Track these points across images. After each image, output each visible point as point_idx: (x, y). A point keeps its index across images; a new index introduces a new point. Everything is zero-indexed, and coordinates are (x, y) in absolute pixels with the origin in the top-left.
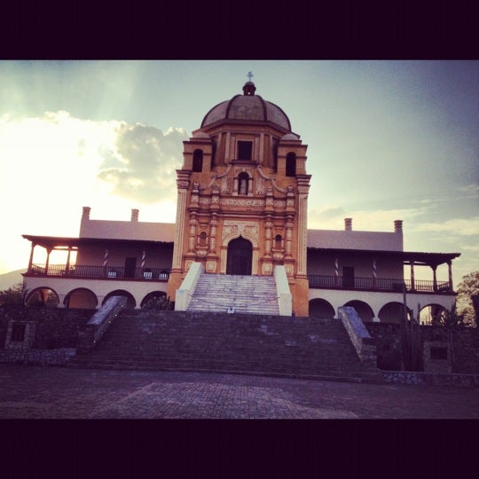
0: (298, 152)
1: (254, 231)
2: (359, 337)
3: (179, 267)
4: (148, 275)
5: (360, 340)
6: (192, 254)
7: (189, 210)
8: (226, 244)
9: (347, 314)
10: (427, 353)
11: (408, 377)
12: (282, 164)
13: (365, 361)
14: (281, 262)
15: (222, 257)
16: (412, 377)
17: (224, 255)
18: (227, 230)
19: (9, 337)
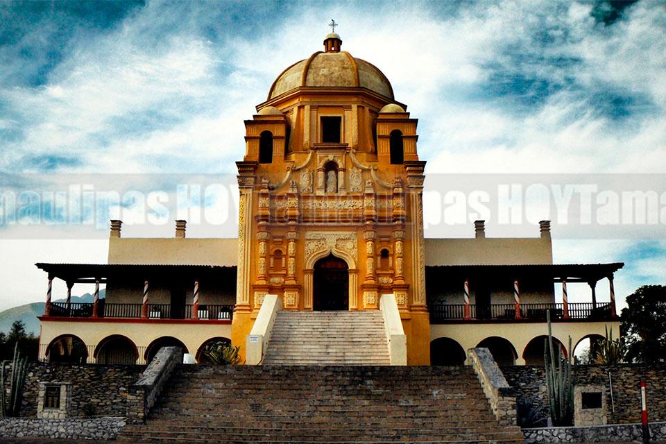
0: (406, 131)
1: (349, 245)
2: (494, 387)
3: (247, 303)
4: (204, 314)
5: (496, 390)
6: (263, 282)
7: (256, 219)
8: (310, 266)
9: (480, 358)
10: (578, 402)
11: (555, 433)
12: (384, 148)
13: (501, 419)
14: (390, 289)
15: (306, 286)
16: (559, 433)
17: (308, 281)
18: (312, 246)
19: (41, 403)
